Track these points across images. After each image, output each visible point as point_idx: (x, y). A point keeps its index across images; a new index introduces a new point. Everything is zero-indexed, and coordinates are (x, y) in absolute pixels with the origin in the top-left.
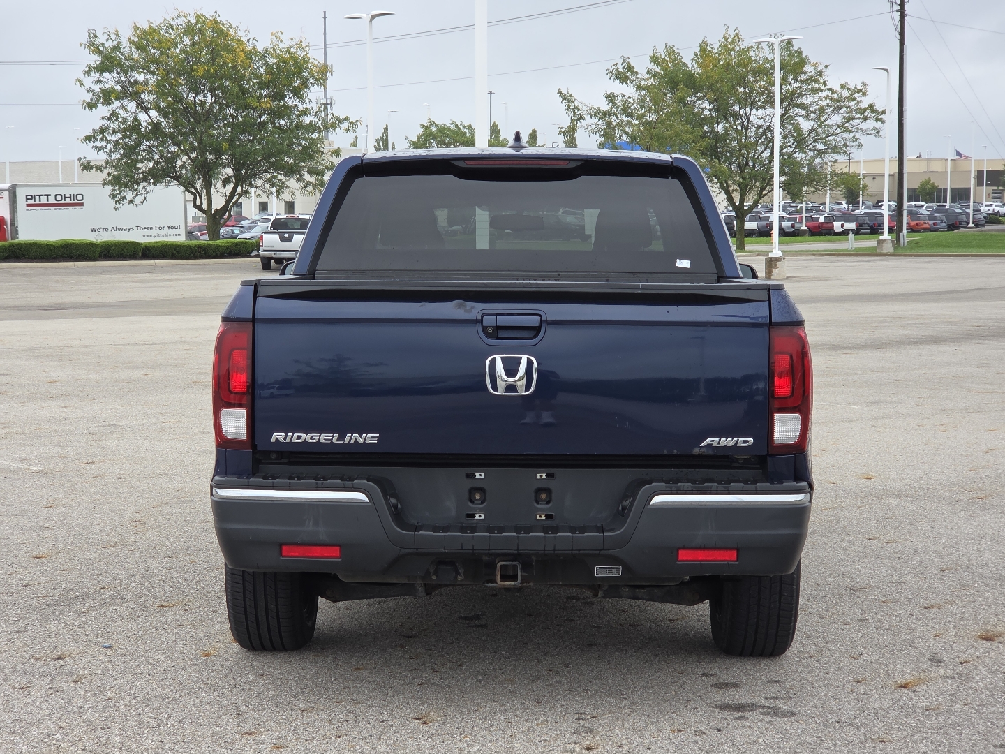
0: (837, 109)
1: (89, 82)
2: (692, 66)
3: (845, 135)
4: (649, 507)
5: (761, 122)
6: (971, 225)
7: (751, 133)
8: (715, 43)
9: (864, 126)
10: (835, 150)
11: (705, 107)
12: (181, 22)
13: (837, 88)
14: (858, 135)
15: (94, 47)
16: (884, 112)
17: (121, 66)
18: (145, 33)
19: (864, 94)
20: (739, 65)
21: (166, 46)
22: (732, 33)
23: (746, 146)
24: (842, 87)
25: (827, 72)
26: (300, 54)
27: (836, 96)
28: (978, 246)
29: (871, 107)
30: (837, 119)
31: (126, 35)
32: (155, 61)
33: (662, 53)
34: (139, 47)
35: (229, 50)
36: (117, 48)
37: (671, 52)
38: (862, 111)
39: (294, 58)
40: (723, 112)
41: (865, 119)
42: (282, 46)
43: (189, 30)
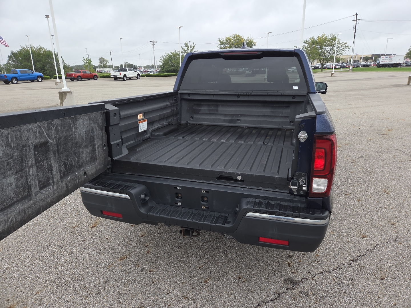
0: (341, 47)
1: (219, 46)
2: (317, 40)
3: (342, 51)
4: (245, 217)
5: (327, 49)
6: (361, 66)
7: (326, 51)
8: (321, 36)
9: (346, 49)
10: (340, 54)
11: (318, 47)
12: (233, 36)
13: (342, 43)
14: (345, 51)
15: (220, 41)
16: (350, 47)
17: (224, 43)
18: (227, 38)
19: (347, 44)
20: (325, 39)
21: (230, 40)
22: (324, 34)
23: (324, 54)
24: (343, 43)
25: (340, 40)
26: (252, 40)
27: (341, 44)
28: (365, 70)
29: (348, 46)
30: (341, 48)
31: (225, 39)
32: (229, 42)
33: (311, 38)
34: (227, 40)
35: (240, 40)
36: (223, 41)
37: (313, 38)
38: (346, 47)
39: (251, 41)
40: (321, 48)
41: (346, 48)
42: (249, 39)
43: (234, 37)
